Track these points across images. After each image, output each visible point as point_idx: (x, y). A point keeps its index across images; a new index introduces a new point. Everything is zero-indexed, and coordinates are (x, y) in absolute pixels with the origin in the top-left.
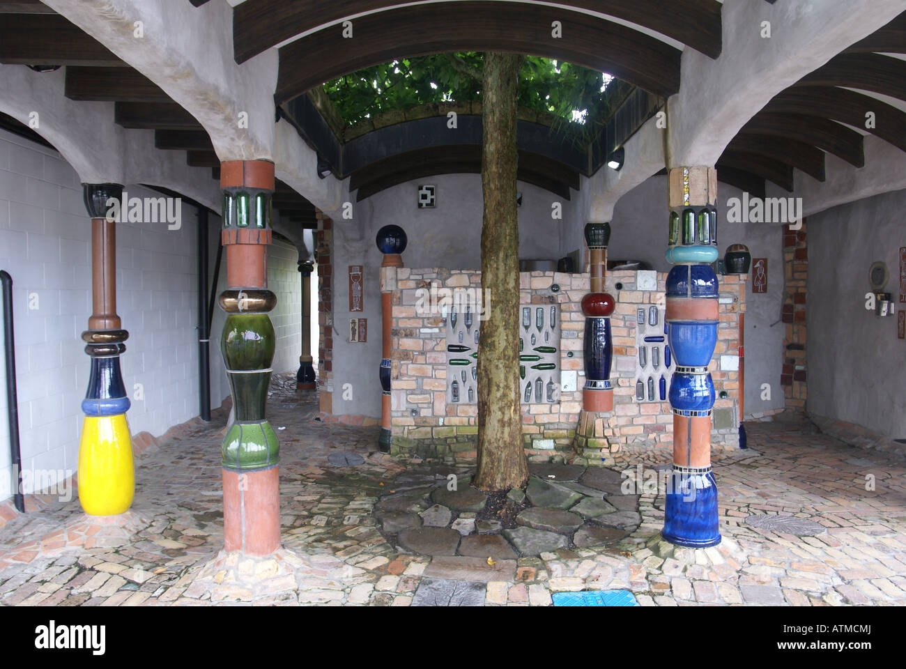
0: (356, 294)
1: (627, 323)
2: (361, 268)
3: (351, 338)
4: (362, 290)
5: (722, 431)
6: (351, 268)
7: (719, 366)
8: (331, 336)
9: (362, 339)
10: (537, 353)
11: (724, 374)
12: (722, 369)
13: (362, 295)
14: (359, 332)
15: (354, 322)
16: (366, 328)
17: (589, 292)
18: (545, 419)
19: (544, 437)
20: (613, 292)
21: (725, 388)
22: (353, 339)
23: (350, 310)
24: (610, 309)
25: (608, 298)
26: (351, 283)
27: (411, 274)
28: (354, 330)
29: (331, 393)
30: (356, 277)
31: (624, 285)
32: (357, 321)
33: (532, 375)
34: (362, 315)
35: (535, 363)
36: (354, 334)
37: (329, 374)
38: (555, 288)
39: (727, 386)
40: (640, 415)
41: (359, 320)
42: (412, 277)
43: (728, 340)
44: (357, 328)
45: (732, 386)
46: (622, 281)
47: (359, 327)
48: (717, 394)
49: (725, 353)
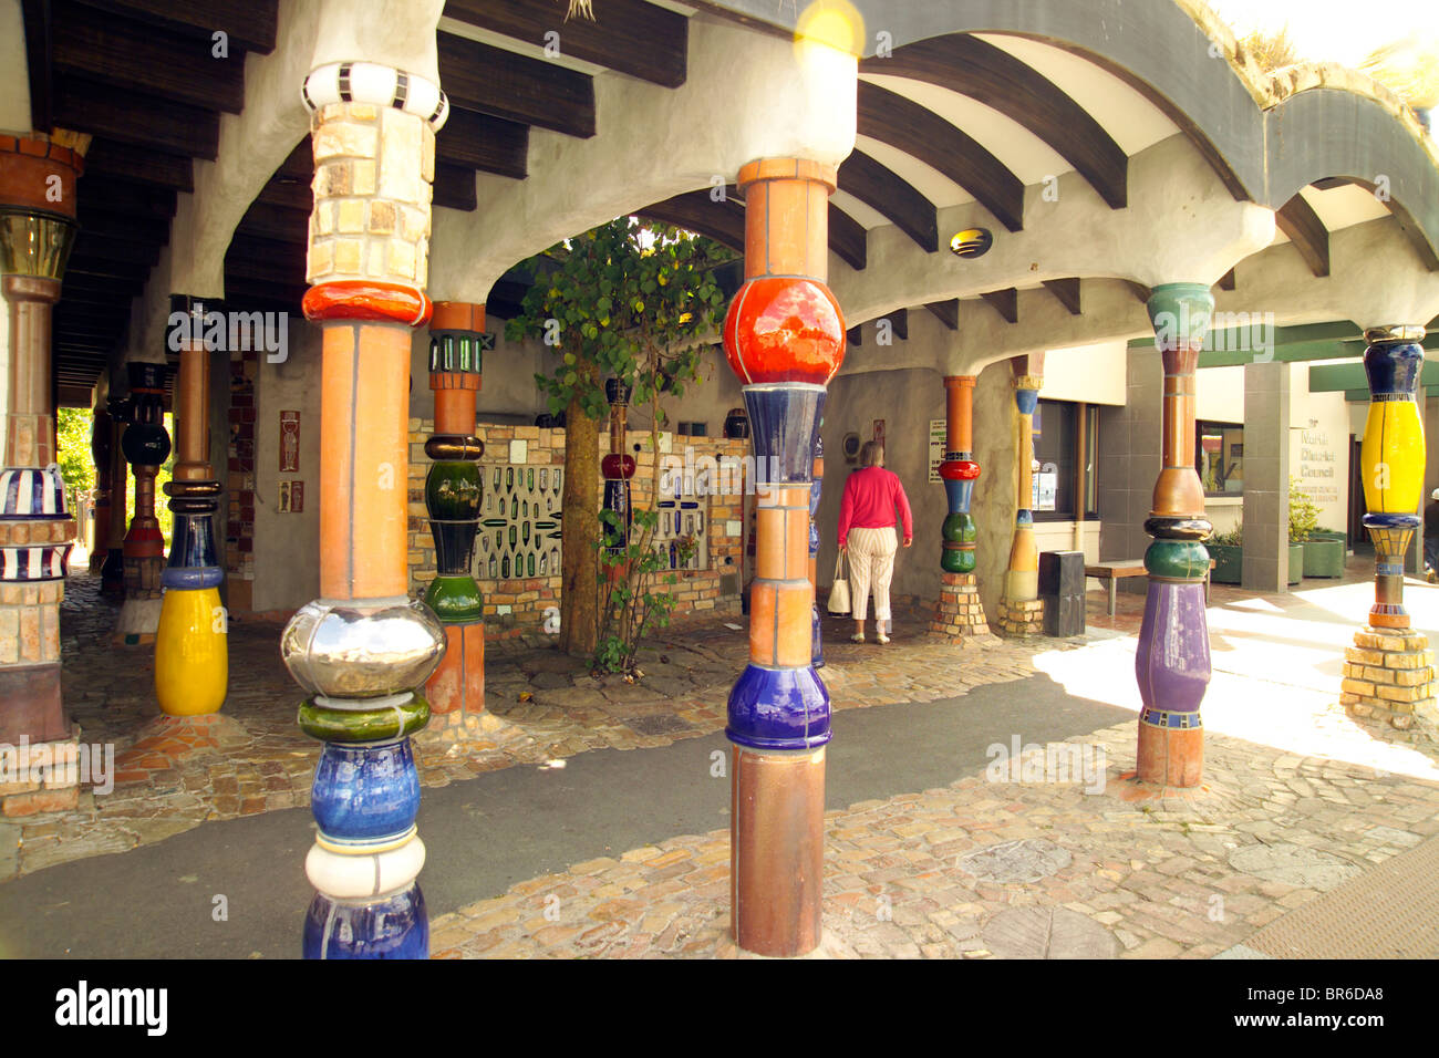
0: (289, 448)
1: (645, 488)
2: (298, 414)
3: (280, 508)
4: (297, 444)
5: (727, 598)
6: (283, 414)
7: (725, 531)
8: (252, 503)
9: (297, 507)
10: (554, 520)
11: (729, 540)
12: (728, 534)
13: (298, 449)
14: (292, 500)
15: (285, 486)
16: (302, 493)
17: (610, 453)
20: (631, 452)
21: (730, 554)
22: (284, 507)
23: (281, 470)
24: (630, 473)
25: (628, 459)
26: (283, 434)
27: (423, 425)
28: (285, 496)
29: (251, 582)
30: (290, 426)
31: (642, 447)
32: (290, 484)
33: (549, 544)
34: (297, 477)
35: (552, 531)
36: (285, 502)
37: (247, 555)
39: (730, 551)
40: (655, 584)
41: (293, 483)
42: (423, 429)
43: (731, 505)
44: (289, 493)
45: (735, 551)
46: (641, 442)
47: (292, 493)
48: (722, 560)
49: (731, 520)
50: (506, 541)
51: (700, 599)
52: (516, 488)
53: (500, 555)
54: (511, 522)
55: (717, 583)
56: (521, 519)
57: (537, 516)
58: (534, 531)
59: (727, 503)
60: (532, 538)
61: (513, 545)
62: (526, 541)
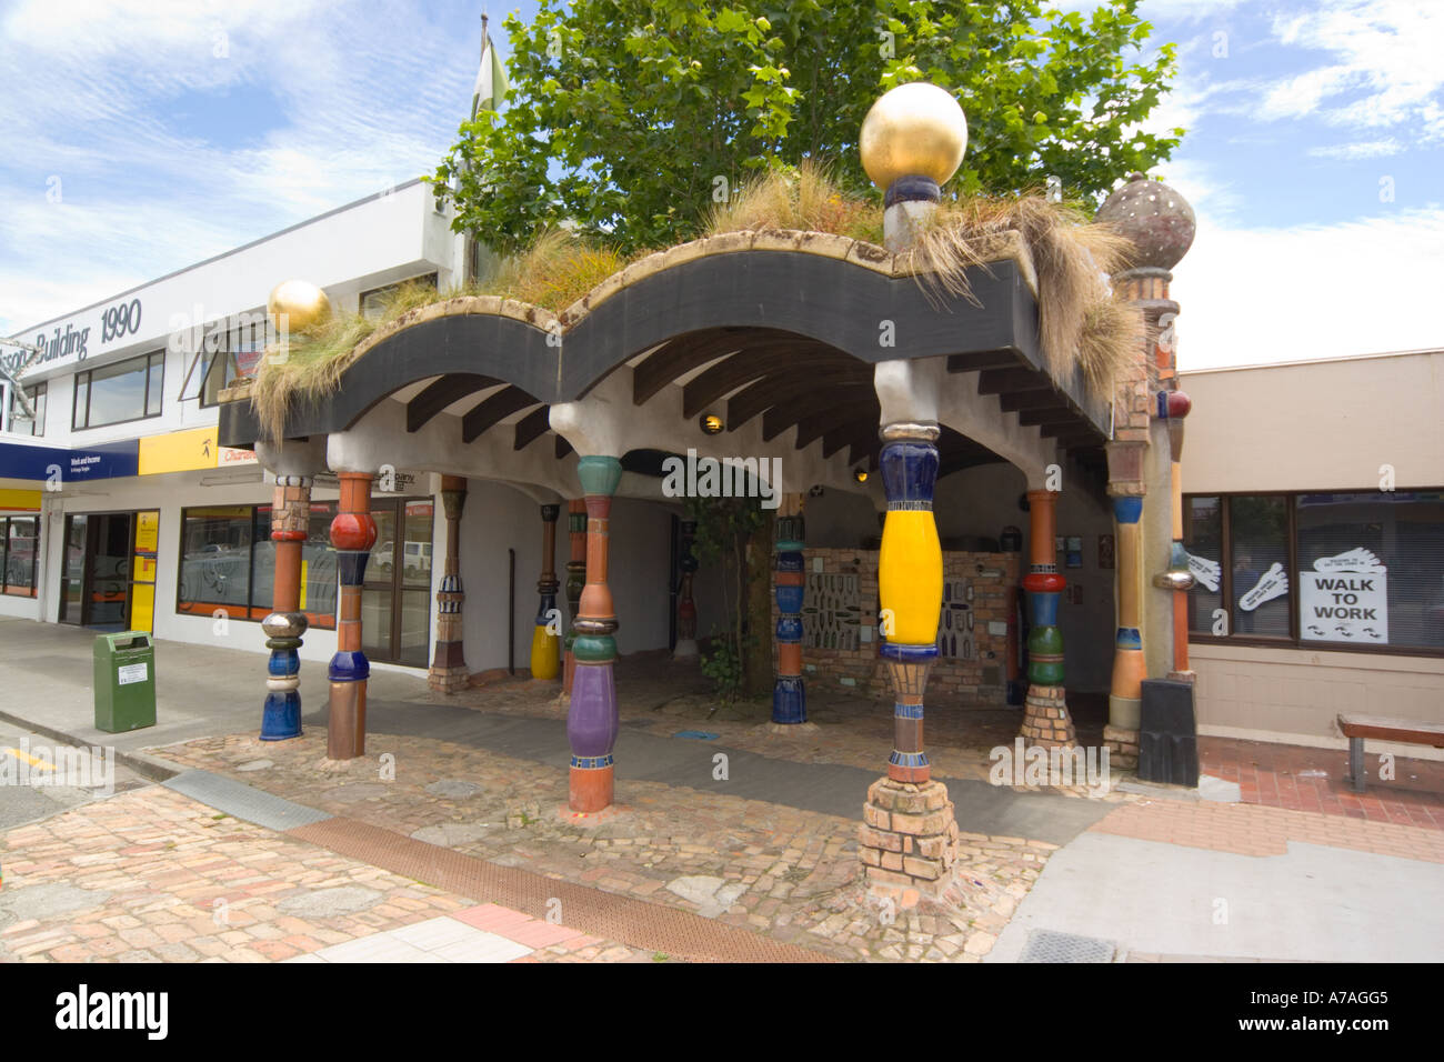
5: (989, 687)
7: (987, 630)
10: (848, 611)
11: (993, 637)
12: (992, 633)
18: (848, 662)
19: (848, 676)
21: (992, 650)
33: (845, 627)
35: (847, 619)
38: (857, 561)
39: (994, 648)
43: (996, 609)
45: (1001, 648)
48: (984, 654)
49: (993, 620)
50: (818, 623)
51: (962, 684)
52: (823, 589)
53: (814, 632)
54: (820, 611)
55: (979, 673)
56: (826, 609)
57: (837, 607)
58: (835, 618)
59: (990, 605)
60: (835, 623)
61: (822, 627)
62: (830, 624)
